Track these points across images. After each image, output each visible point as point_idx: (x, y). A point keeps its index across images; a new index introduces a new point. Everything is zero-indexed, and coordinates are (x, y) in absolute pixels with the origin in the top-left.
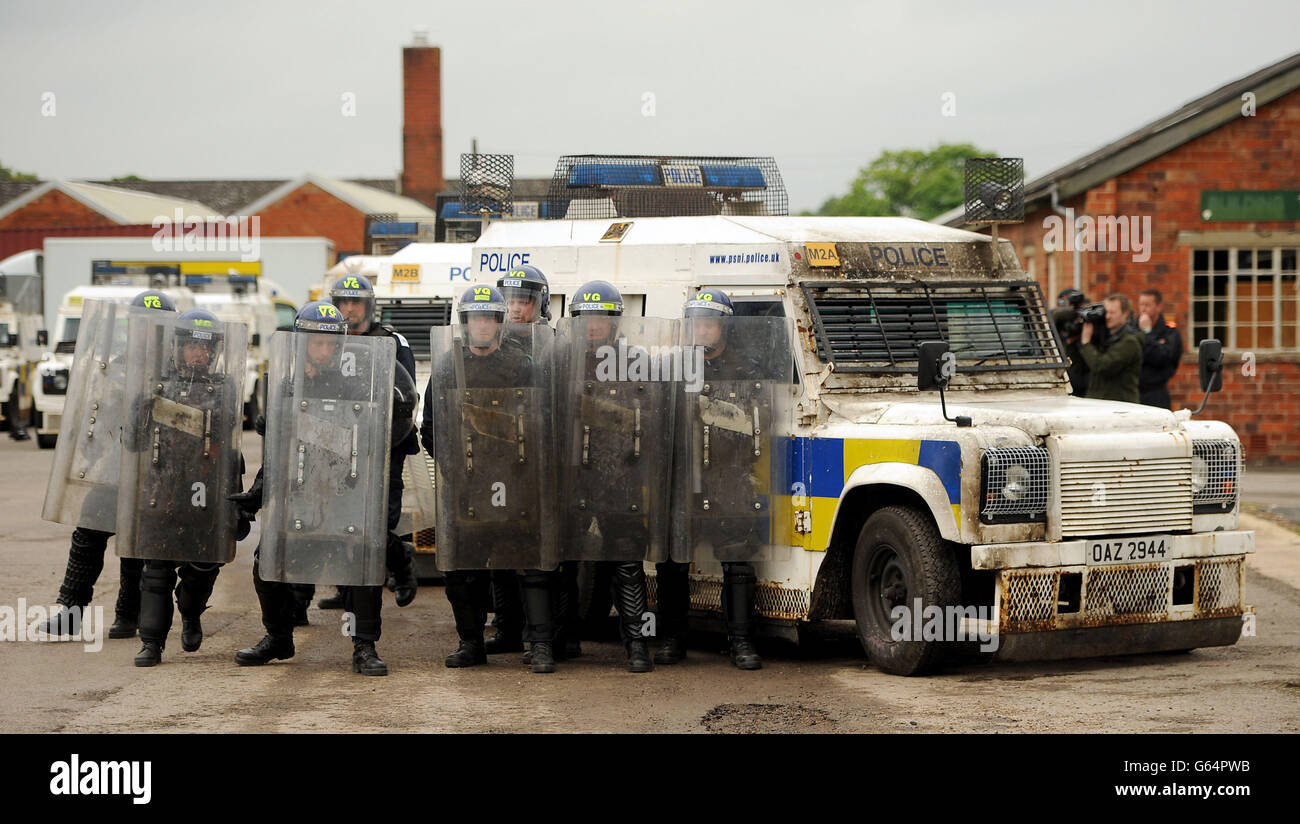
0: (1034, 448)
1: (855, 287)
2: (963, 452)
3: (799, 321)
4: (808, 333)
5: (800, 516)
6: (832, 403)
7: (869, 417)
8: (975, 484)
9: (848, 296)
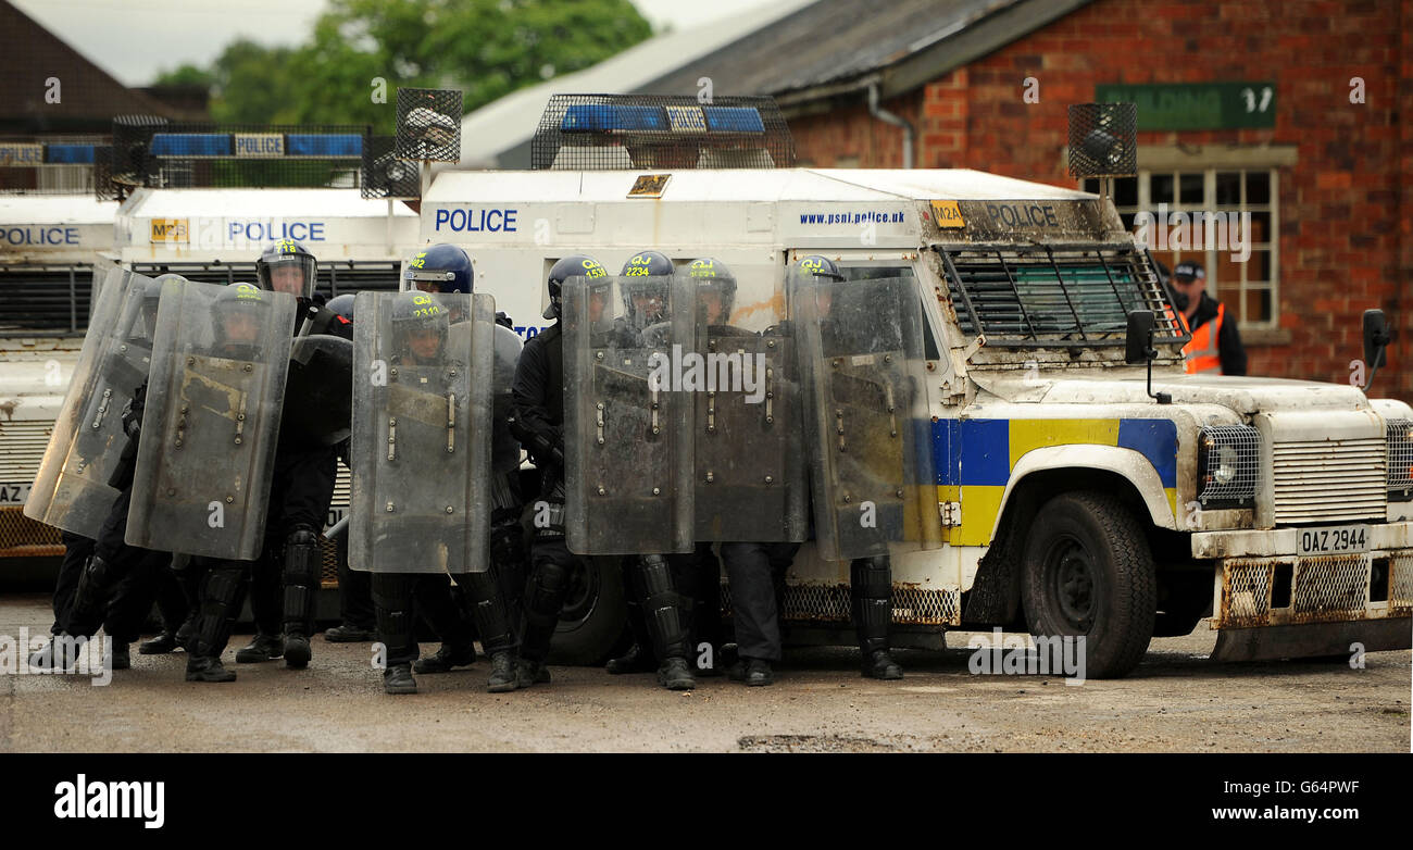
0: (1245, 427)
1: (983, 251)
2: (1179, 431)
3: (937, 289)
4: (947, 303)
5: (948, 507)
6: (983, 380)
7: (1029, 395)
8: (1193, 465)
9: (977, 261)
